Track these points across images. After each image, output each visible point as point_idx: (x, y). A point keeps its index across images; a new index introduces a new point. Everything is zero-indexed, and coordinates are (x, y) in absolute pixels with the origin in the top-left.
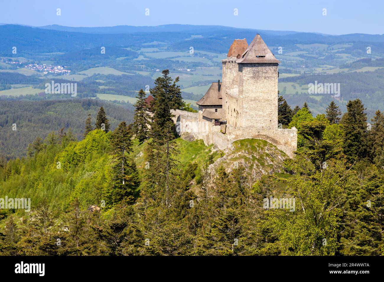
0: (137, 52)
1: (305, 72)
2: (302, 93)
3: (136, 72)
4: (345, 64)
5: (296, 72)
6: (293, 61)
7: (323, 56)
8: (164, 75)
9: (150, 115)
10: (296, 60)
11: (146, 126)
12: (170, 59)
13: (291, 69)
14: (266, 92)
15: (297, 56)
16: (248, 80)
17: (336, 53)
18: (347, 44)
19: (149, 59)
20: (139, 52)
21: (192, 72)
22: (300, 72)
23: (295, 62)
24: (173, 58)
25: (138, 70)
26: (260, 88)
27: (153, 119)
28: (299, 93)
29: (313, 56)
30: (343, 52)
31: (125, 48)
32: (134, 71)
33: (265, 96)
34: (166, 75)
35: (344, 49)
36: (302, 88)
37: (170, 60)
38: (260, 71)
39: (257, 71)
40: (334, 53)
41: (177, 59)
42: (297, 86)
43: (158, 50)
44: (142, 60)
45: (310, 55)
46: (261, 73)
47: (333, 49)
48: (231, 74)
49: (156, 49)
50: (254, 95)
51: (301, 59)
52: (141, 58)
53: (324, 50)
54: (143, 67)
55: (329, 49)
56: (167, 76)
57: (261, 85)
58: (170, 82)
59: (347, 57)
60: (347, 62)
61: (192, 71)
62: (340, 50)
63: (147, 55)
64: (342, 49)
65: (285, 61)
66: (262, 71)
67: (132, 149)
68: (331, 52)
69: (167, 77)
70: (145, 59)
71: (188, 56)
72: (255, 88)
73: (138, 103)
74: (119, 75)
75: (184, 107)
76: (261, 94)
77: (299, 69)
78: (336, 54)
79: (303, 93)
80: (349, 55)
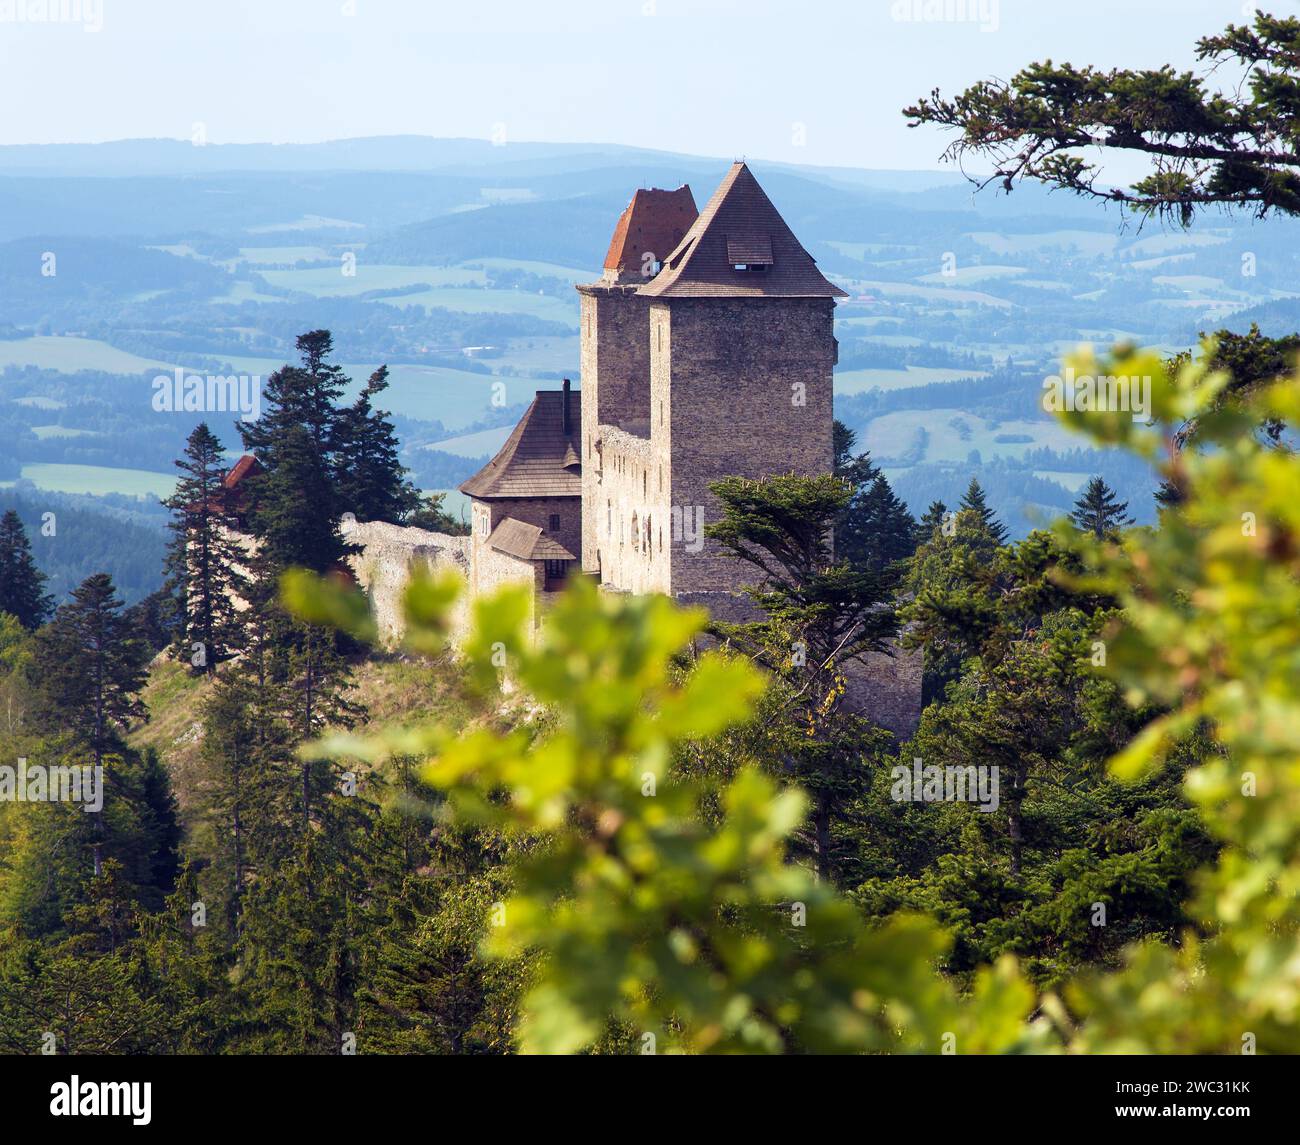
0: (223, 264)
1: (1010, 361)
2: (997, 457)
3: (218, 357)
4: (1198, 321)
5: (969, 363)
6: (957, 313)
7: (1098, 286)
8: (308, 355)
9: (244, 545)
10: (973, 305)
11: (227, 599)
12: (381, 301)
13: (950, 347)
14: (780, 433)
15: (974, 288)
16: (695, 375)
17: (1157, 273)
18: (1205, 231)
19: (278, 300)
20: (231, 265)
21: (484, 362)
22: (989, 360)
23: (968, 312)
24: (396, 293)
25: (224, 351)
26: (748, 412)
27: (255, 565)
28: (986, 458)
29: (1048, 285)
30: (1187, 269)
31: (163, 248)
32: (209, 357)
33: (776, 451)
34: (319, 355)
35: (1192, 256)
36: (997, 433)
37: (383, 306)
38: (750, 334)
39: (736, 333)
40: (1147, 272)
41: (414, 300)
42: (976, 422)
43: (324, 257)
44: (248, 304)
45: (1035, 284)
46: (752, 342)
47: (1141, 256)
48: (622, 352)
49: (309, 253)
50: (722, 447)
51: (993, 302)
52: (241, 294)
53: (1100, 259)
54: (248, 338)
55: (1122, 253)
56: (322, 360)
57: (756, 400)
58: (337, 388)
59: (1206, 292)
60: (1207, 316)
61: (484, 354)
62: (1175, 259)
63: (271, 277)
64: (1182, 256)
65: (920, 309)
66: (760, 337)
67: (140, 703)
68: (1133, 270)
69: (320, 366)
70: (260, 299)
71: (465, 286)
72: (724, 413)
73: (185, 488)
74: (131, 377)
75: (412, 513)
76: (755, 440)
77: (983, 349)
78: (1156, 280)
79: (1002, 457)
80: (1213, 283)
